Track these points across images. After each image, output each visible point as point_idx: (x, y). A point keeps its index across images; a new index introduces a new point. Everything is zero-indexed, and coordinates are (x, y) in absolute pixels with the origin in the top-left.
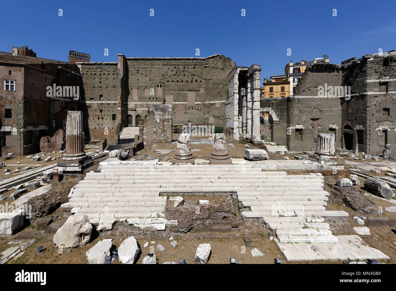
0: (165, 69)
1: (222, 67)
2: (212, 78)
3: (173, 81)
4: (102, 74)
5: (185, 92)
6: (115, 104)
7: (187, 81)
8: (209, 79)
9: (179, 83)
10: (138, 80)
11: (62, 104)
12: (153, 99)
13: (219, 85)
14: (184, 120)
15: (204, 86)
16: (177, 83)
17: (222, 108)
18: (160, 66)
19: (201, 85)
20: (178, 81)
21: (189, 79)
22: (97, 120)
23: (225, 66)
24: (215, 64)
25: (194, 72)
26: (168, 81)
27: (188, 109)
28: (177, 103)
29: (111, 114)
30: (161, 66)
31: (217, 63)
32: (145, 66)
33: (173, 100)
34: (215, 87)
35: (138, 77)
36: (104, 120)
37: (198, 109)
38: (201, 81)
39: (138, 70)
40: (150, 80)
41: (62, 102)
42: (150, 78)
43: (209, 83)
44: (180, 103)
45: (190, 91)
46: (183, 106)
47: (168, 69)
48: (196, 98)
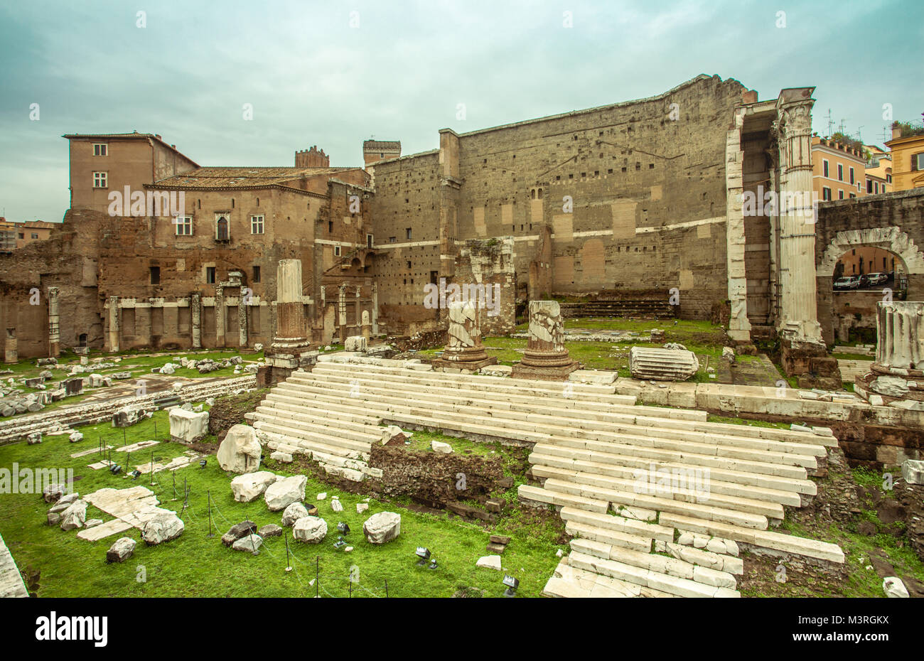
0: (549, 147)
1: (713, 113)
2: (682, 152)
3: (571, 176)
4: (410, 181)
5: (606, 203)
6: (435, 247)
7: (610, 171)
8: (674, 155)
9: (588, 179)
10: (486, 184)
11: (337, 254)
12: (522, 229)
13: (704, 172)
14: (606, 280)
15: (662, 178)
16: (581, 180)
17: (717, 241)
18: (538, 140)
19: (654, 178)
20: (584, 175)
21: (617, 165)
22: (402, 285)
23: (723, 109)
24: (692, 109)
25: (630, 143)
26: (558, 178)
27: (616, 249)
28: (582, 234)
29: (429, 270)
30: (540, 141)
31: (697, 105)
32: (502, 148)
33: (571, 225)
34: (693, 176)
35: (484, 176)
36: (416, 285)
37: (645, 248)
38: (652, 166)
39: (486, 160)
40: (514, 179)
41: (338, 249)
42: (514, 177)
43: (677, 169)
44: (592, 233)
45: (620, 196)
46: (600, 242)
47: (558, 145)
48: (638, 217)
